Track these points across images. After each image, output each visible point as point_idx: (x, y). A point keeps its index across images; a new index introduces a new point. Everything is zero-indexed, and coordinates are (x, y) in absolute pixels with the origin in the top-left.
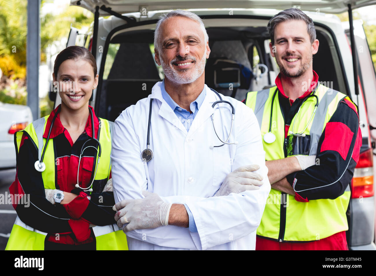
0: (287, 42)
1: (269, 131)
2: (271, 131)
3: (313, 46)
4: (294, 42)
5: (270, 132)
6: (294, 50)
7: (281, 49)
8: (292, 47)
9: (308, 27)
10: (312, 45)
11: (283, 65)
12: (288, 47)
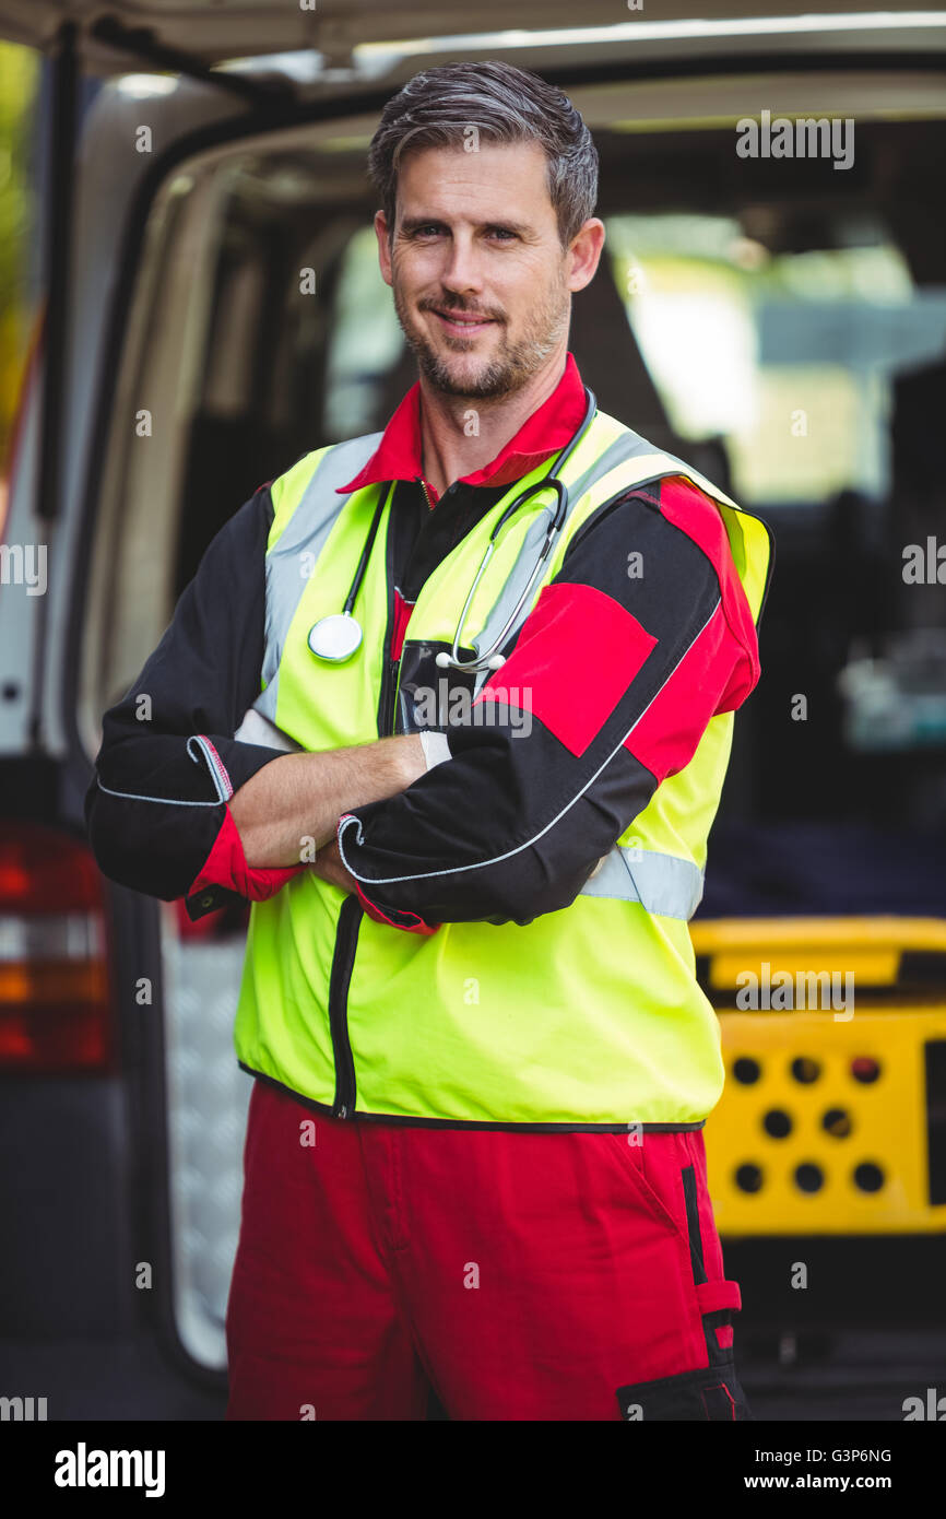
0: (449, 238)
1: (344, 610)
2: (351, 610)
3: (576, 250)
4: (481, 241)
5: (347, 612)
6: (476, 283)
7: (421, 265)
8: (471, 267)
9: (553, 175)
10: (574, 244)
11: (423, 338)
12: (448, 265)
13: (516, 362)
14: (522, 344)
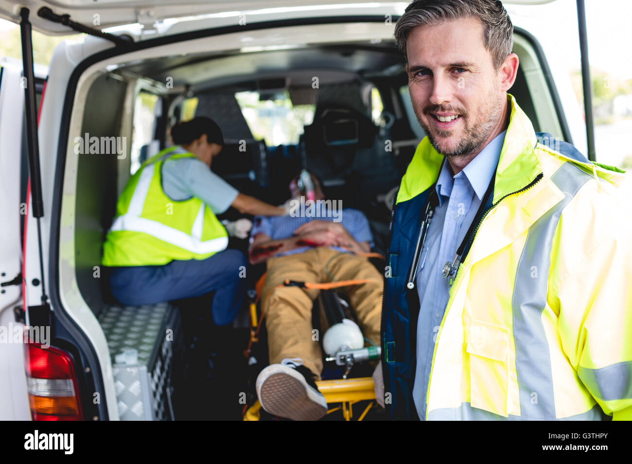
10: (502, 68)
13: (474, 135)
14: (475, 126)
